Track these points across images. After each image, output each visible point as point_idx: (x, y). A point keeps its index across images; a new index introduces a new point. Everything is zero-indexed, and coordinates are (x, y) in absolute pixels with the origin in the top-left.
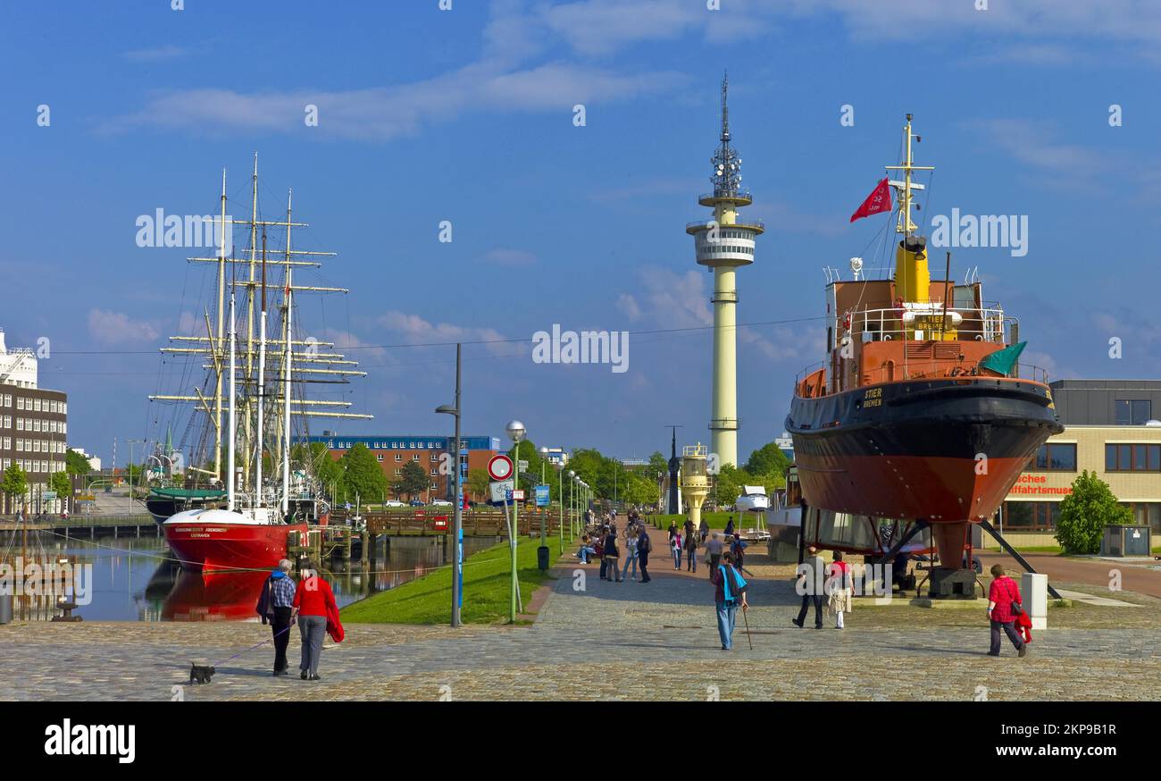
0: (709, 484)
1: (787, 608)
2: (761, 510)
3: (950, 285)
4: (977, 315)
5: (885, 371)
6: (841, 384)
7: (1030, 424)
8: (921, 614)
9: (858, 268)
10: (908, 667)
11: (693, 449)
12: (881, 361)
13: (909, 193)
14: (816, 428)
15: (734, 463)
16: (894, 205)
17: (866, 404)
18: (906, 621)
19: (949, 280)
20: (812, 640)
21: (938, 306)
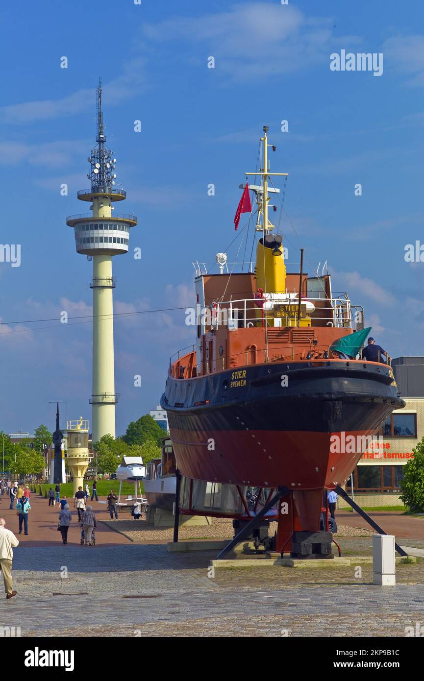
0: (91, 455)
1: (164, 571)
2: (139, 478)
3: (304, 277)
4: (327, 304)
5: (248, 355)
6: (210, 366)
7: (376, 400)
8: (284, 572)
9: (223, 263)
10: (275, 625)
11: (76, 423)
12: (245, 345)
13: (267, 196)
14: (189, 406)
15: (113, 434)
16: (254, 207)
17: (233, 385)
18: (272, 580)
19: (303, 272)
20: (188, 602)
21: (293, 296)
